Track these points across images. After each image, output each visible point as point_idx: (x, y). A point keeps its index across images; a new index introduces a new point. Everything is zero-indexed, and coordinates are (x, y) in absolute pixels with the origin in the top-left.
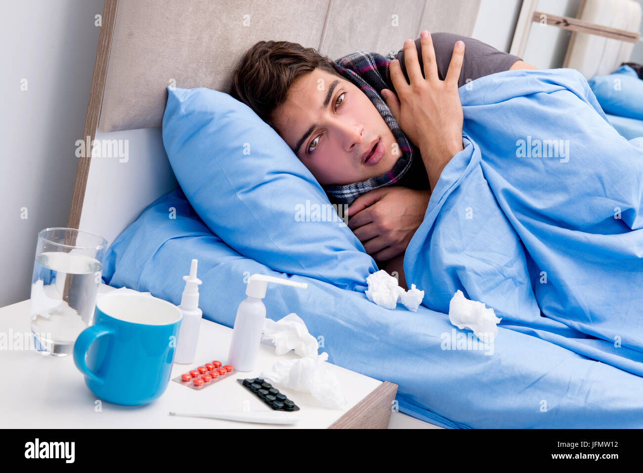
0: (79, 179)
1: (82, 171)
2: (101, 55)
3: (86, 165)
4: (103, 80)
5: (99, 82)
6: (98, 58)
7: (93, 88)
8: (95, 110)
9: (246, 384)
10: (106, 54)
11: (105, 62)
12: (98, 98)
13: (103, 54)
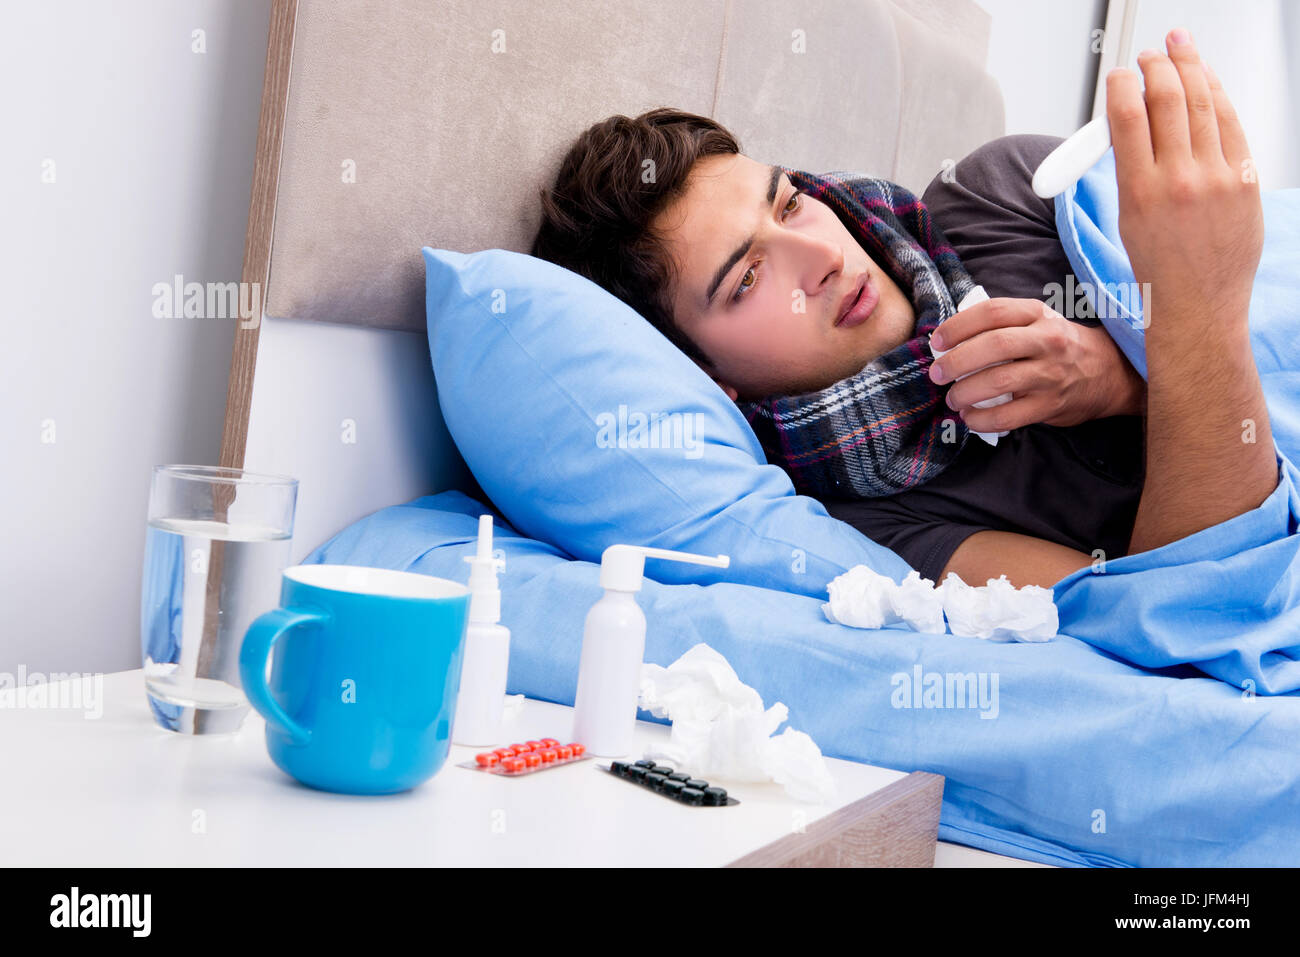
0: (232, 420)
1: (237, 403)
2: (265, 159)
3: (245, 389)
4: (270, 208)
5: (263, 214)
6: (258, 166)
7: (251, 229)
8: (257, 271)
9: (618, 770)
10: (275, 155)
11: (274, 171)
12: (264, 246)
13: (268, 156)
